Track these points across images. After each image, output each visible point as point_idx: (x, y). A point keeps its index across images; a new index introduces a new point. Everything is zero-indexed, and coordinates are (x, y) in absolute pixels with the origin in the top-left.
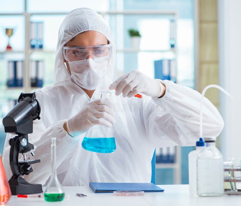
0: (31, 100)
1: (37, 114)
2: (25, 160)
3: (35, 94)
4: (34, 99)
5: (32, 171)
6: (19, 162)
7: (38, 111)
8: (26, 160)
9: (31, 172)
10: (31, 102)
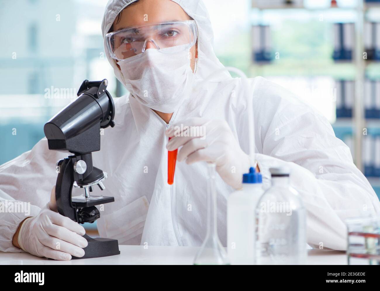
0: (96, 93)
1: (110, 117)
2: (86, 197)
3: (104, 83)
4: (102, 93)
5: (99, 217)
6: (73, 201)
7: (111, 112)
8: (89, 197)
9: (96, 218)
10: (96, 96)
